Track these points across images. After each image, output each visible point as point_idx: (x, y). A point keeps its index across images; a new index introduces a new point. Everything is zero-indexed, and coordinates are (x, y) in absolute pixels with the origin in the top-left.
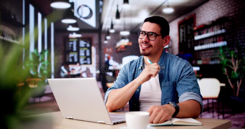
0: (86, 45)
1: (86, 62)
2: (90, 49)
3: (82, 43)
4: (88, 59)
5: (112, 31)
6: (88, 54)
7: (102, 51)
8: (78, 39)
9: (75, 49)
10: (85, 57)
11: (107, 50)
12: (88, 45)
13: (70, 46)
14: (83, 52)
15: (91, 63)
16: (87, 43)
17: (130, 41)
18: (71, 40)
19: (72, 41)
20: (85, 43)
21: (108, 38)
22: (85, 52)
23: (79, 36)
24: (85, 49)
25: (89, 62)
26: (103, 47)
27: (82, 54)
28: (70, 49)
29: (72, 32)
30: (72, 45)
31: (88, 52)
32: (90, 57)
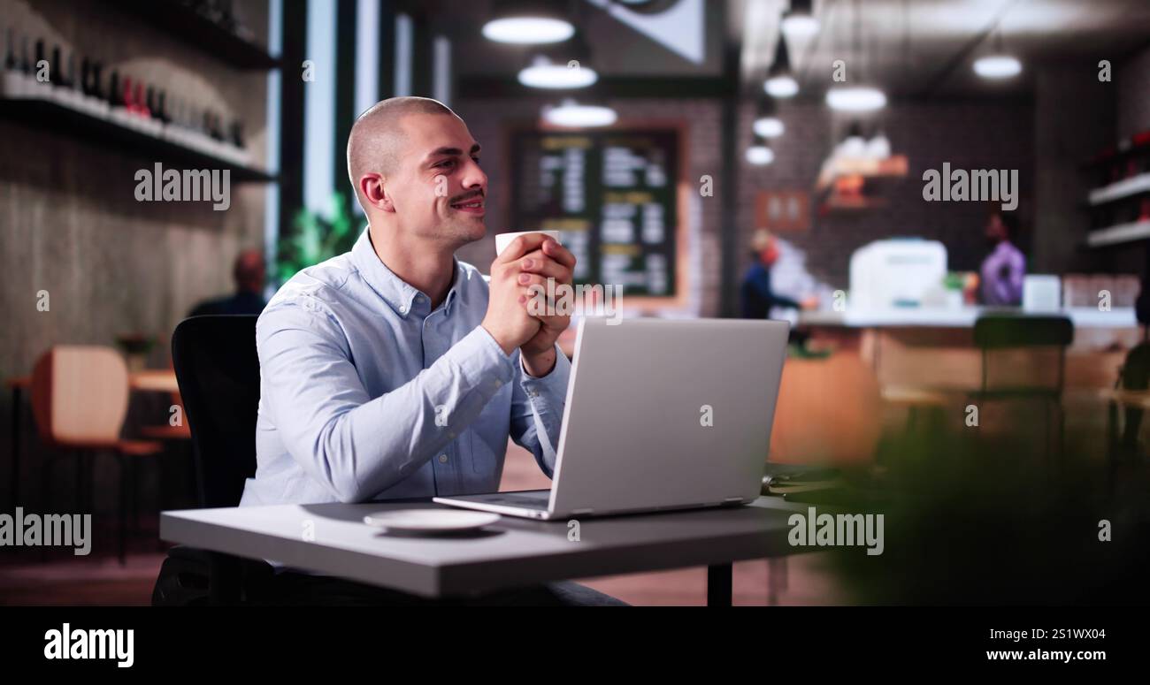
0: (639, 174)
1: (636, 279)
2: (667, 199)
3: (620, 166)
4: (656, 263)
5: (781, 87)
6: (653, 232)
7: (743, 217)
8: (597, 140)
9: (574, 198)
10: (634, 251)
11: (774, 207)
12: (656, 177)
13: (547, 180)
14: (623, 218)
15: (671, 290)
16: (650, 161)
17: (896, 149)
18: (552, 143)
19: (559, 153)
20: (637, 162)
21: (769, 127)
22: (637, 221)
23: (600, 117)
24: (638, 198)
25: (658, 281)
26: (745, 190)
27: (617, 229)
28: (544, 196)
29: (556, 97)
30: (559, 174)
31: (653, 216)
32: (668, 249)
